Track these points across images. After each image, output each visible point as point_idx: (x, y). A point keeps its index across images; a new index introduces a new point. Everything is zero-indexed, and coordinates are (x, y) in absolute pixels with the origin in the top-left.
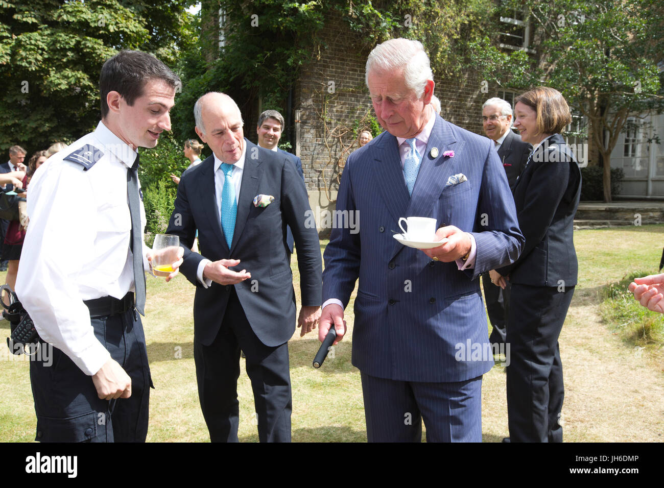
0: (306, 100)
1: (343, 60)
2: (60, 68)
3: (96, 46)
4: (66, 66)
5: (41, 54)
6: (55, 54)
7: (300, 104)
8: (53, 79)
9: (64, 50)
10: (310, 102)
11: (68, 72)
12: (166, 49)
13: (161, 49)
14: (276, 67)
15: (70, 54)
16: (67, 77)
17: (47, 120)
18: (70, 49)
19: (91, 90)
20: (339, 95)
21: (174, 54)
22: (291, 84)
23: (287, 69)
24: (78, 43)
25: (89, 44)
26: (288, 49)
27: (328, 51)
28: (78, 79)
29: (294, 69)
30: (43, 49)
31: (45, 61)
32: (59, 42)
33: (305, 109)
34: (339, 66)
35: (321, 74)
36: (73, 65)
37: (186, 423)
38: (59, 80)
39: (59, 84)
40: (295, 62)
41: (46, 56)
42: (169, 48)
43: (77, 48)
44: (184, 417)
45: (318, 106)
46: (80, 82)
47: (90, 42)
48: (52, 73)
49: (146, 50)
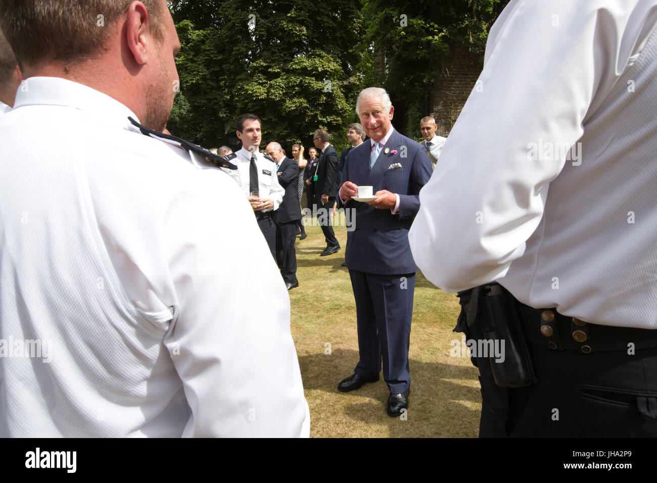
0: (437, 105)
1: (465, 74)
2: (291, 98)
3: (311, 82)
4: (294, 96)
5: (282, 90)
6: (289, 90)
7: (433, 109)
8: (288, 104)
9: (293, 86)
10: (440, 107)
11: (295, 100)
12: (354, 77)
13: (351, 78)
14: (416, 85)
15: (296, 88)
16: (295, 103)
17: (285, 129)
18: (297, 86)
19: (308, 109)
20: (462, 101)
21: (359, 80)
22: (427, 96)
23: (424, 86)
24: (301, 81)
25: (307, 81)
26: (424, 72)
27: (454, 70)
28: (301, 103)
29: (429, 85)
30: (283, 88)
31: (284, 94)
32: (291, 82)
33: (436, 112)
34: (463, 79)
35: (448, 87)
36: (298, 95)
37: (330, 296)
38: (291, 105)
39: (291, 107)
40: (429, 80)
41: (284, 92)
42: (356, 77)
43: (300, 85)
44: (330, 293)
45: (446, 109)
46: (302, 104)
47: (308, 80)
48: (287, 101)
49: (341, 80)
